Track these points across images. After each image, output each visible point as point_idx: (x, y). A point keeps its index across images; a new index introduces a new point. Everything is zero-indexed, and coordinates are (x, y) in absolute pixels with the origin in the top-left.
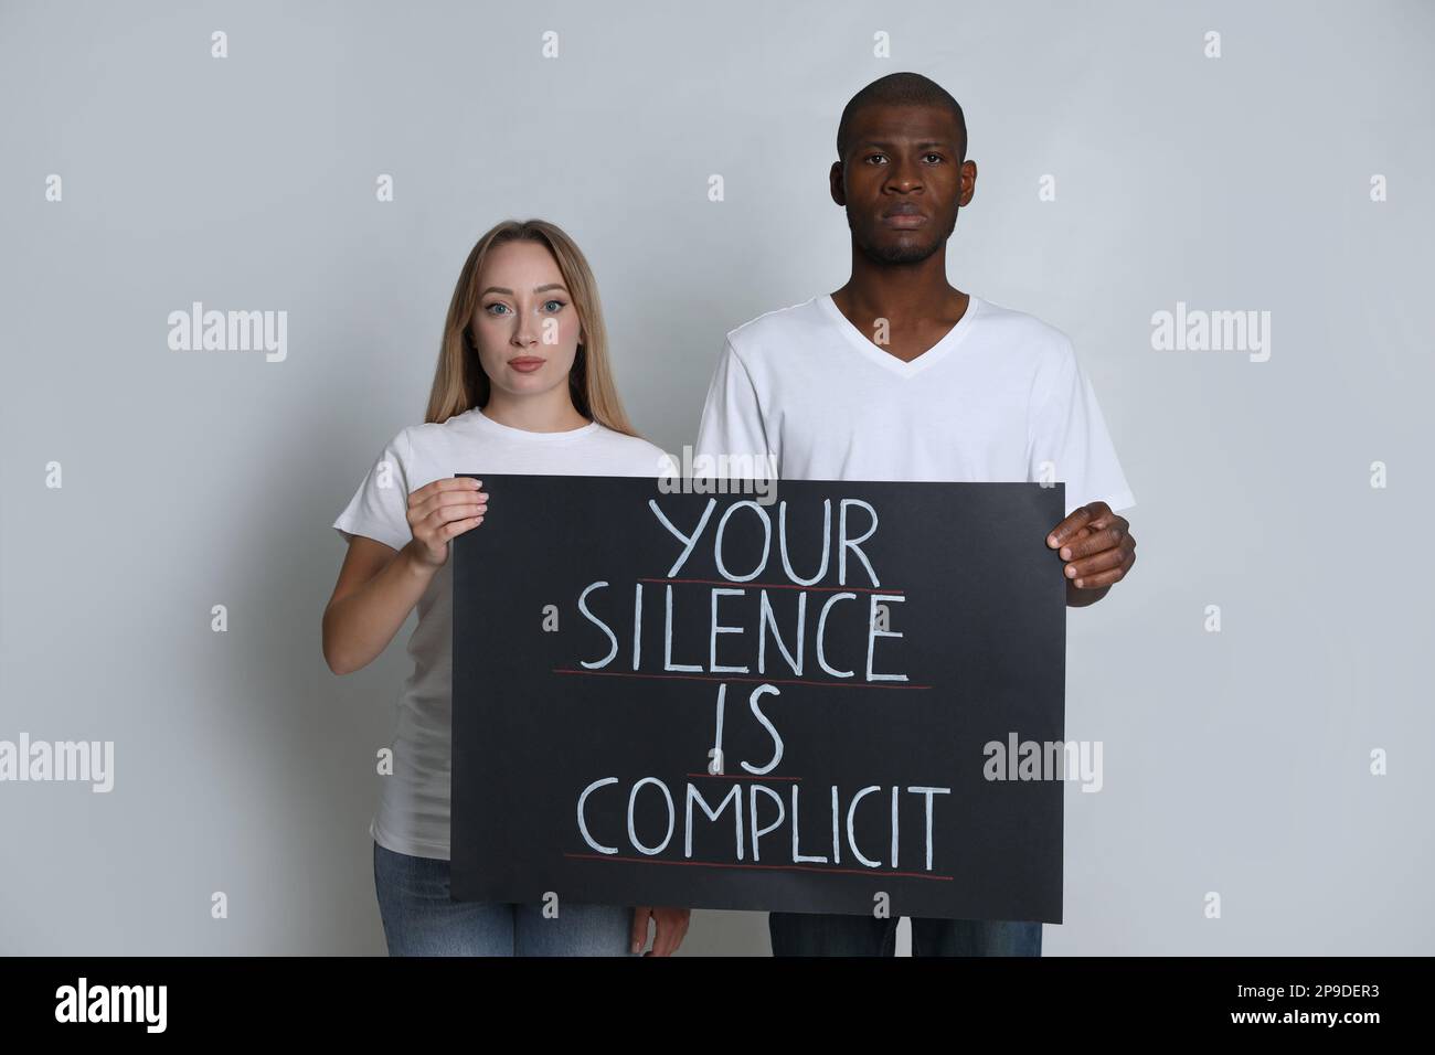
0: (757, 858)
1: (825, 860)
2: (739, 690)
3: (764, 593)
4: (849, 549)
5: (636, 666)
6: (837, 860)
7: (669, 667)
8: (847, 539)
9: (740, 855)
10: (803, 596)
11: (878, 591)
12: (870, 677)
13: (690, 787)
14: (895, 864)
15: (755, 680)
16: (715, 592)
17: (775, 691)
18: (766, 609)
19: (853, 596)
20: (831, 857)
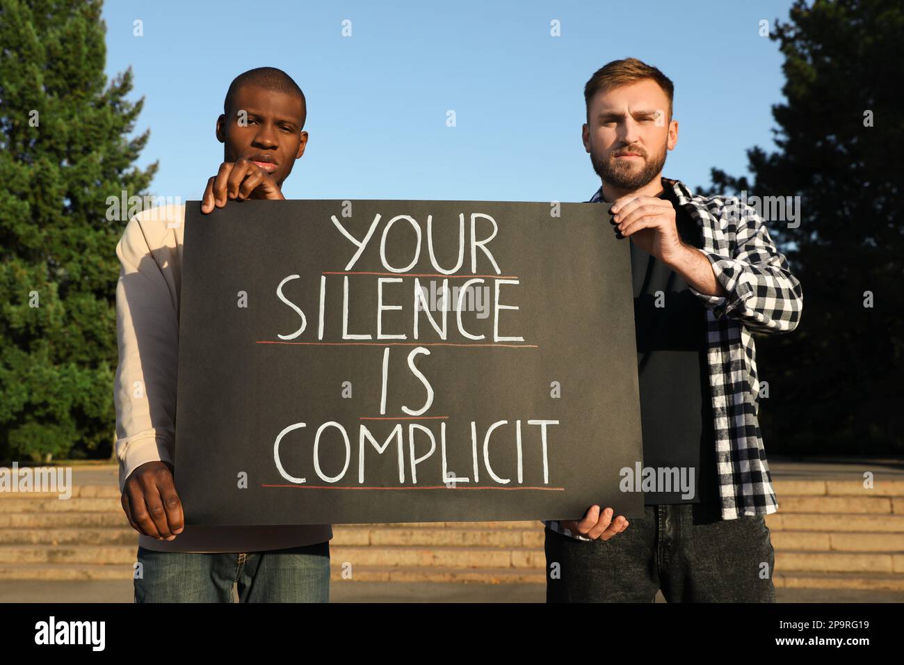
0: (415, 481)
1: (467, 480)
2: (400, 351)
3: (417, 280)
5: (321, 337)
6: (477, 480)
7: (346, 336)
8: (476, 241)
9: (402, 480)
10: (446, 282)
11: (501, 277)
13: (362, 427)
14: (520, 480)
15: (411, 344)
17: (426, 352)
18: (419, 292)
19: (482, 281)
20: (472, 477)
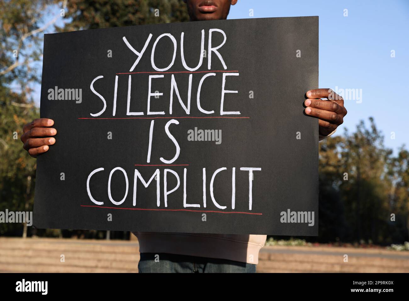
0: (166, 206)
1: (199, 206)
2: (160, 122)
3: (173, 76)
4: (213, 52)
5: (114, 114)
6: (205, 206)
8: (212, 47)
9: (158, 205)
10: (191, 76)
11: (227, 71)
12: (222, 113)
13: (136, 171)
14: (233, 207)
15: (168, 117)
16: (151, 77)
17: (177, 122)
18: (174, 83)
19: (214, 74)
20: (202, 204)
